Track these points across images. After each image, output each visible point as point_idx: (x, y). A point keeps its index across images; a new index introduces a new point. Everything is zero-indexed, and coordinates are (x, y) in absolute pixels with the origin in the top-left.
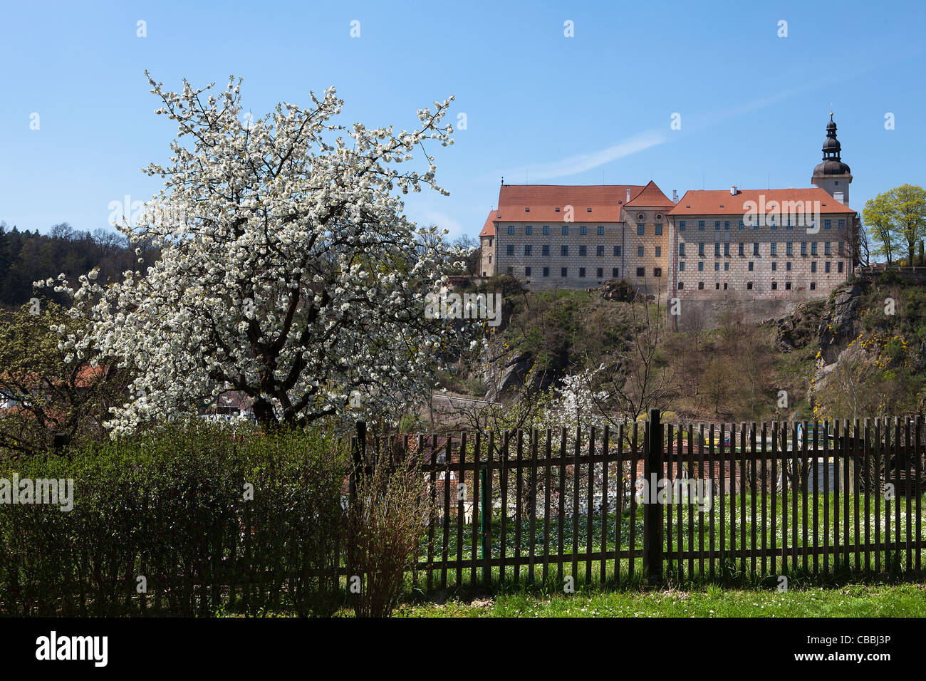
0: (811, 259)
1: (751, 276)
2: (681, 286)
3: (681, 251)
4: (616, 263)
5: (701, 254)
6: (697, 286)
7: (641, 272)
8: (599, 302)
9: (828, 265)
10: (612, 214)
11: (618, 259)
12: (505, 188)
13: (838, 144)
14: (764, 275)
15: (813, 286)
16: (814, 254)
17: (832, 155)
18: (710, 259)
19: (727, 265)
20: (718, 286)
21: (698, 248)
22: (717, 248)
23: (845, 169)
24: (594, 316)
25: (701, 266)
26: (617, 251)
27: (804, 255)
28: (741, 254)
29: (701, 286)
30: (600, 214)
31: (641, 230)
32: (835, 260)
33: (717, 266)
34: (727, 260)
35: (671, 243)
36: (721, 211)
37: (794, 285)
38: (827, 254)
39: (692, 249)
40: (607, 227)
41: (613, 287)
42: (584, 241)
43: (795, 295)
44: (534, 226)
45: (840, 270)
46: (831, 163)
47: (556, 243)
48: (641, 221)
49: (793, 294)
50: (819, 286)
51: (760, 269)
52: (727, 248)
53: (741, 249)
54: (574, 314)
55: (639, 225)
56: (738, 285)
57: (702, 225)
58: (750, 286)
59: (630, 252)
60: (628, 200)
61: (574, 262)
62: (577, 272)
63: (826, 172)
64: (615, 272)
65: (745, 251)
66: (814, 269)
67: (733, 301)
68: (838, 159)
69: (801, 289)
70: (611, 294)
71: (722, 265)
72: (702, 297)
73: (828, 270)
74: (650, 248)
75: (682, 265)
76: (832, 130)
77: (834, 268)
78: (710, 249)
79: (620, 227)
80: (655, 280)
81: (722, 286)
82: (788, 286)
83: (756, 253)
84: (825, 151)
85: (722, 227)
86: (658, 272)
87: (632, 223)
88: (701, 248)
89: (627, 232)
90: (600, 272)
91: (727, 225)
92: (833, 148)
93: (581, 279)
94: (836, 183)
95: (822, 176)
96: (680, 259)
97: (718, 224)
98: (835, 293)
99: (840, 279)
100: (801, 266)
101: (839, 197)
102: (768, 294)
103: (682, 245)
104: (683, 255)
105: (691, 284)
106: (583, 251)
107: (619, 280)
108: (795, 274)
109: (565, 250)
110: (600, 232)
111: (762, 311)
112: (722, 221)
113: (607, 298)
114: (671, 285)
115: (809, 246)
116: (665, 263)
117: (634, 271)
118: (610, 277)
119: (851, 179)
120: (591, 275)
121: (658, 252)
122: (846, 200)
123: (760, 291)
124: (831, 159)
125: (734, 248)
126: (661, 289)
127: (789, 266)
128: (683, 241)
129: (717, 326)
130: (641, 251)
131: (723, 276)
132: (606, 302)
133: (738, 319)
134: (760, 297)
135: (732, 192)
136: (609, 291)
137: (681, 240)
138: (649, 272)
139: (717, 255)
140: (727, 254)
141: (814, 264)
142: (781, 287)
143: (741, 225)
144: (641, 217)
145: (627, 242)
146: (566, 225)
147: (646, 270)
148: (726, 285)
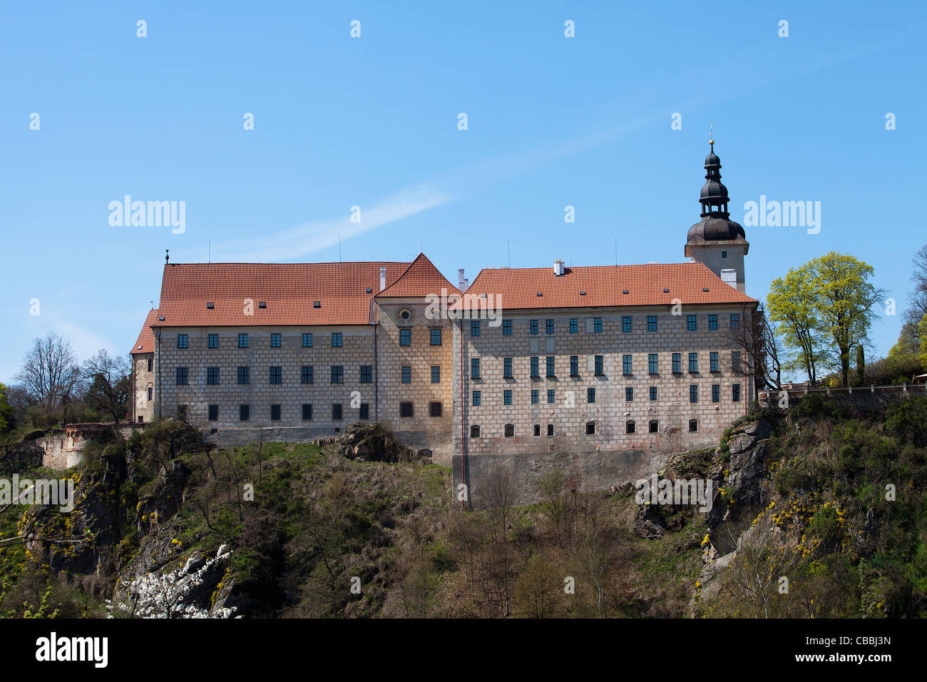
0: (689, 380)
1: (592, 412)
2: (476, 431)
3: (473, 371)
4: (366, 395)
5: (508, 376)
6: (503, 431)
7: (407, 410)
8: (336, 462)
9: (716, 390)
10: (353, 311)
11: (369, 388)
12: (172, 269)
13: (724, 191)
14: (614, 410)
15: (693, 426)
16: (694, 373)
17: (715, 208)
18: (523, 384)
19: (551, 395)
20: (537, 429)
21: (501, 367)
22: (534, 365)
23: (736, 231)
24: (328, 487)
25: (508, 396)
26: (367, 375)
27: (677, 374)
28: (575, 375)
29: (509, 430)
30: (336, 311)
31: (406, 338)
32: (727, 381)
33: (535, 395)
34: (551, 385)
35: (456, 358)
36: (538, 303)
37: (663, 424)
38: (715, 372)
39: (491, 367)
40: (347, 333)
41: (359, 436)
42: (308, 358)
43: (664, 442)
44: (222, 333)
45: (736, 398)
46: (715, 221)
47: (260, 364)
48: (406, 323)
49: (661, 439)
50: (702, 425)
51: (606, 399)
52: (550, 363)
53: (574, 366)
54: (294, 484)
55: (401, 328)
56: (571, 429)
57: (507, 328)
58: (590, 429)
59: (387, 375)
60: (383, 287)
61: (292, 394)
62: (298, 412)
63: (708, 236)
64: (364, 410)
65: (581, 370)
66: (694, 398)
67: (563, 456)
68: (725, 216)
69: (674, 431)
70: (356, 450)
71: (543, 395)
72: (510, 449)
73: (716, 398)
74: (422, 368)
75: (477, 395)
76: (713, 167)
77: (726, 394)
78: (522, 366)
79: (370, 332)
80: (431, 424)
81: (544, 431)
82: (654, 427)
83: (599, 373)
84: (704, 202)
85: (542, 329)
86: (436, 409)
87: (390, 326)
88: (508, 364)
89: (381, 342)
90: (338, 412)
91: (550, 326)
92: (716, 197)
93: (306, 424)
94: (724, 255)
95: (701, 242)
96: (473, 386)
97: (534, 326)
98: (729, 435)
99: (734, 411)
100: (673, 392)
101: (729, 277)
102: (621, 441)
103: (476, 362)
104: (476, 378)
105: (492, 427)
106: (307, 375)
107: (371, 424)
108: (663, 405)
109: (276, 375)
110: (337, 342)
111: (612, 471)
112: (542, 319)
113: (351, 456)
114: (458, 431)
115: (685, 358)
116: (448, 391)
117: (396, 407)
118: (355, 420)
119: (746, 248)
120: (323, 417)
121: (436, 374)
122: (741, 280)
123: (608, 436)
124: (714, 215)
125: (562, 362)
126: (446, 434)
127: (653, 393)
128: (476, 355)
129: (537, 498)
130: (406, 374)
131: (545, 413)
132: (348, 463)
133: (573, 483)
134: (608, 447)
135: (557, 270)
136: (353, 443)
137: (473, 353)
138: (422, 409)
139: (535, 377)
140: (551, 376)
141: (694, 389)
142: (642, 429)
143: (573, 326)
144: (405, 315)
145: (383, 359)
146: (277, 330)
147: (417, 406)
148: (550, 428)
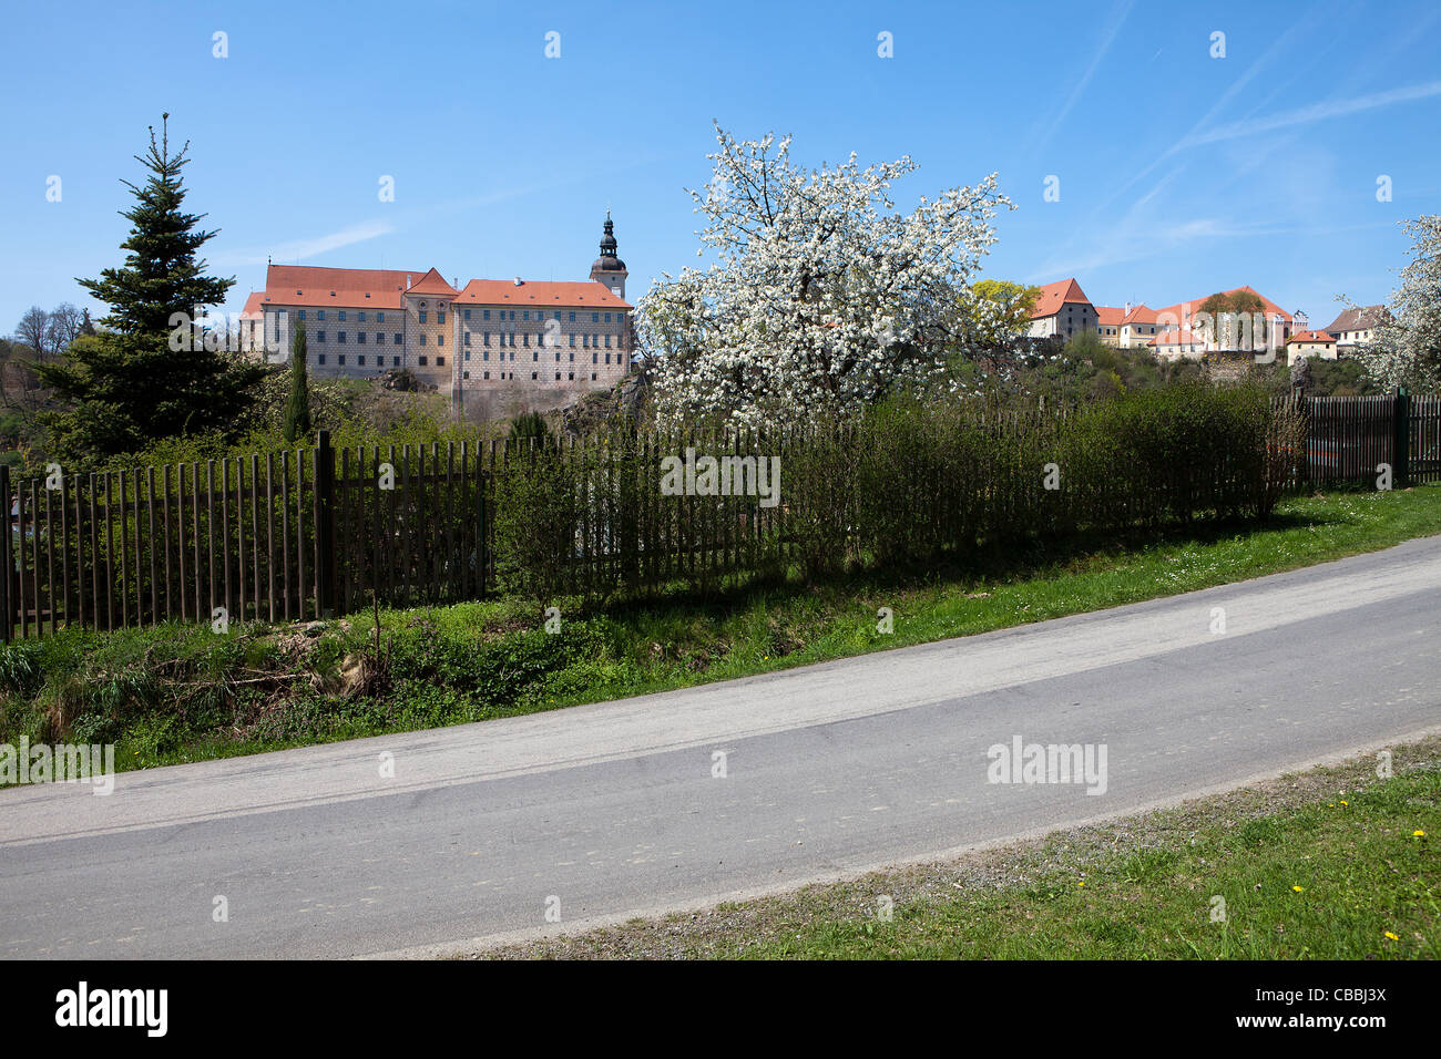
0: (593, 350)
1: (536, 367)
2: (467, 375)
3: (466, 340)
4: (398, 351)
5: (487, 344)
6: (483, 376)
7: (423, 361)
8: (380, 391)
9: (608, 356)
10: (391, 300)
11: (400, 347)
12: (273, 269)
13: (615, 241)
14: (548, 366)
15: (594, 377)
16: (596, 346)
17: (609, 251)
18: (495, 349)
19: (512, 355)
20: (503, 375)
21: (483, 338)
22: (503, 338)
23: (621, 266)
24: (377, 405)
25: (486, 356)
26: (399, 339)
27: (586, 347)
28: (526, 344)
29: (487, 375)
30: (379, 300)
31: (423, 318)
32: (615, 352)
33: (502, 355)
34: (512, 350)
35: (456, 332)
36: (505, 301)
37: (577, 376)
38: (608, 347)
39: (477, 339)
40: (387, 313)
41: (394, 376)
42: (363, 327)
43: (577, 386)
44: (308, 310)
45: (619, 362)
46: (609, 259)
47: (332, 329)
48: (423, 309)
49: (575, 384)
50: (599, 377)
51: (544, 359)
52: (512, 338)
53: (526, 339)
54: (355, 404)
55: (421, 312)
56: (523, 375)
57: (487, 314)
58: (535, 376)
59: (411, 340)
60: (409, 287)
61: (352, 350)
62: (356, 361)
63: (604, 267)
64: (397, 360)
65: (530, 342)
66: (595, 361)
67: (519, 392)
68: (615, 256)
69: (583, 379)
70: (392, 384)
71: (507, 356)
72: (487, 386)
73: (608, 362)
74: (433, 337)
75: (468, 354)
76: (609, 227)
77: (614, 360)
78: (495, 340)
79: (402, 313)
80: (439, 370)
81: (507, 376)
82: (571, 377)
83: (541, 344)
84: (602, 247)
85: (507, 317)
86: (441, 361)
87: (414, 311)
88: (487, 338)
89: (408, 320)
90: (380, 361)
91: (512, 315)
92: (610, 245)
93: (361, 368)
94: (614, 279)
95: (601, 271)
96: (465, 348)
97: (503, 314)
98: (621, 383)
99: (619, 371)
100: (583, 357)
101: (616, 292)
102: (552, 384)
103: (467, 334)
104: (468, 344)
105: (476, 373)
106: (362, 338)
107: (400, 369)
108: (577, 364)
109: (342, 337)
110: (381, 318)
111: (547, 401)
112: (507, 311)
113: (389, 388)
114: (455, 377)
115: (591, 338)
116: (450, 352)
117: (417, 359)
118: (391, 366)
119: (627, 274)
120: (371, 364)
121: (441, 340)
122: (623, 296)
123: (545, 381)
124: (608, 255)
125: (519, 339)
126: (447, 377)
127: (572, 356)
128: (468, 330)
129: (503, 416)
130: (423, 340)
131: (508, 366)
132: (387, 392)
133: (524, 406)
134: (545, 387)
135: (517, 282)
136: (391, 380)
137: (466, 329)
138: (432, 361)
139: (503, 345)
140: (512, 344)
141: (595, 355)
142: (565, 377)
143: (526, 316)
144: (423, 305)
145: (409, 330)
146: (342, 310)
147: (429, 359)
148: (511, 375)
